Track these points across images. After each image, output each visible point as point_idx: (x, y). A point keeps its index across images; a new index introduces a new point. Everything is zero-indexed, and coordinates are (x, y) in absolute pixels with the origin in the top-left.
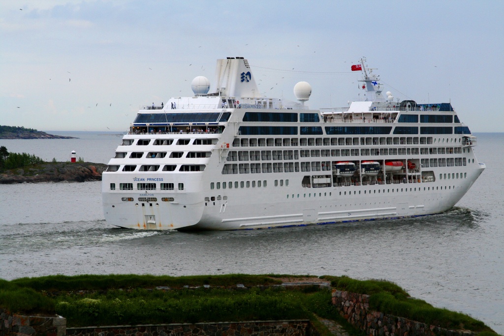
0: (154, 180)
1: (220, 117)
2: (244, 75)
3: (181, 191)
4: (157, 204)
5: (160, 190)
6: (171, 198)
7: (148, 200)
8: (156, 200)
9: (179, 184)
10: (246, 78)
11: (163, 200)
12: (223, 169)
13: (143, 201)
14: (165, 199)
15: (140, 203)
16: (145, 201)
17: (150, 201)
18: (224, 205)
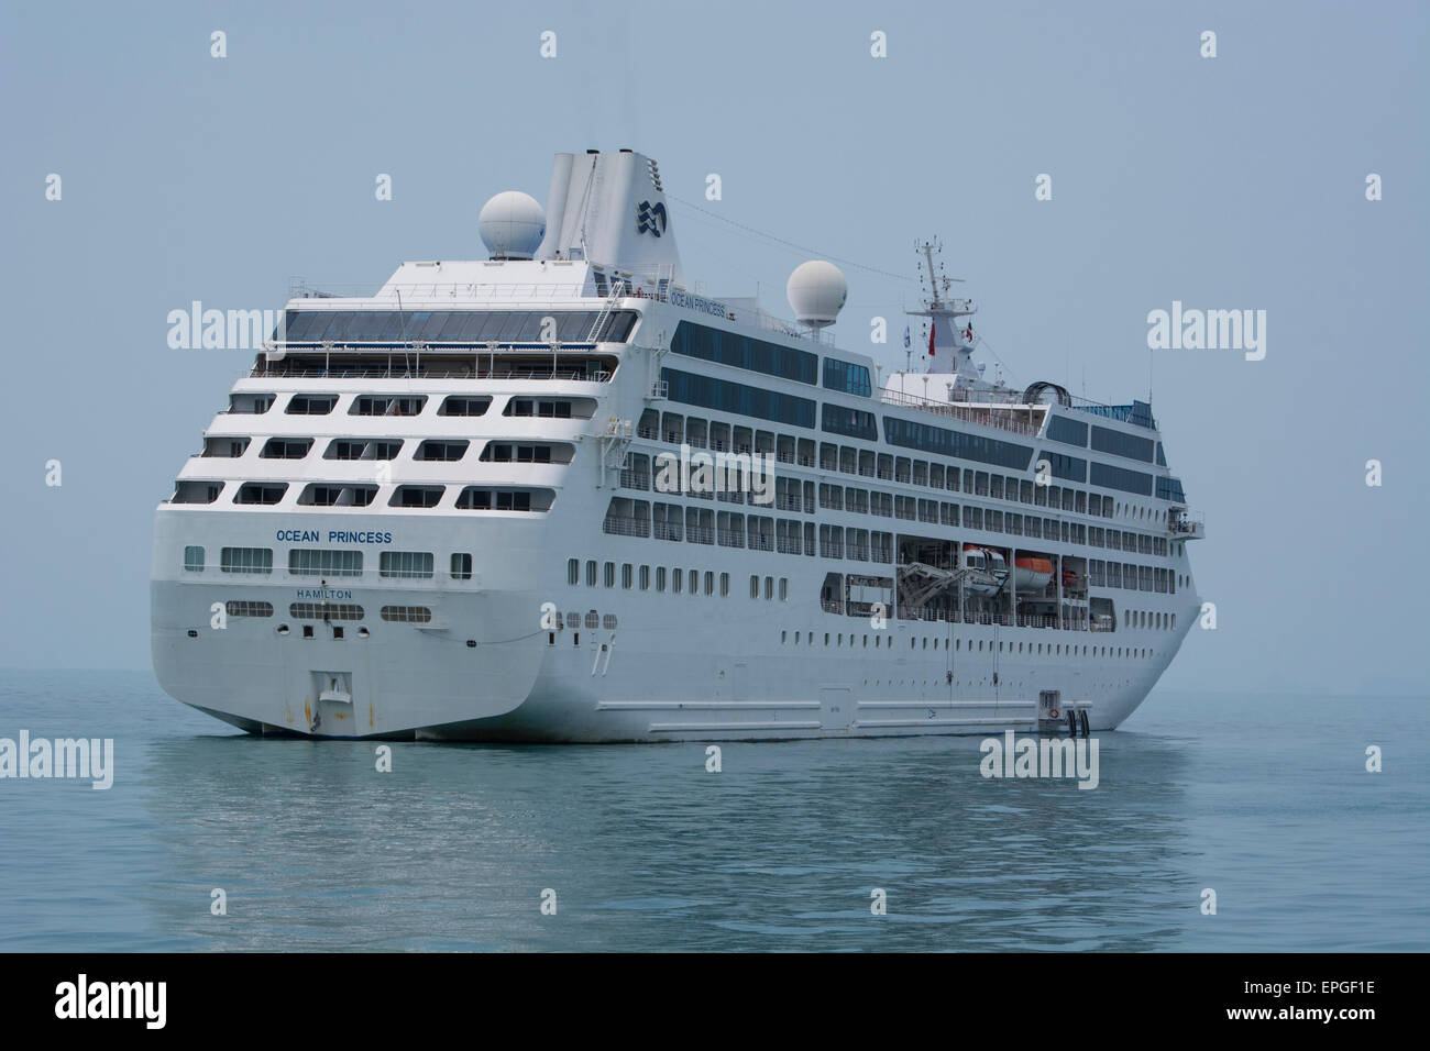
0: (355, 538)
1: (598, 326)
2: (649, 211)
3: (458, 585)
4: (364, 631)
5: (377, 575)
6: (419, 609)
7: (327, 613)
8: (361, 617)
9: (455, 557)
10: (654, 222)
11: (385, 617)
12: (608, 515)
13: (310, 616)
14: (392, 613)
15: (297, 625)
16: (318, 616)
17: (336, 617)
18: (604, 648)
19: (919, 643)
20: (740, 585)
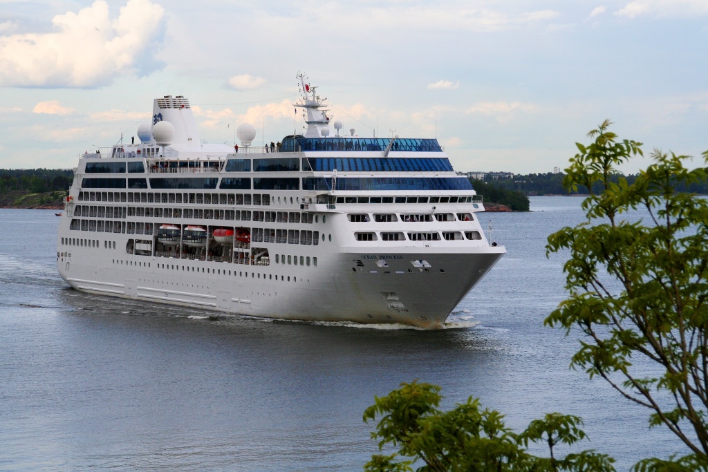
2: (157, 117)
10: (158, 120)
12: (70, 225)
18: (68, 263)
19: (161, 266)
20: (102, 244)
